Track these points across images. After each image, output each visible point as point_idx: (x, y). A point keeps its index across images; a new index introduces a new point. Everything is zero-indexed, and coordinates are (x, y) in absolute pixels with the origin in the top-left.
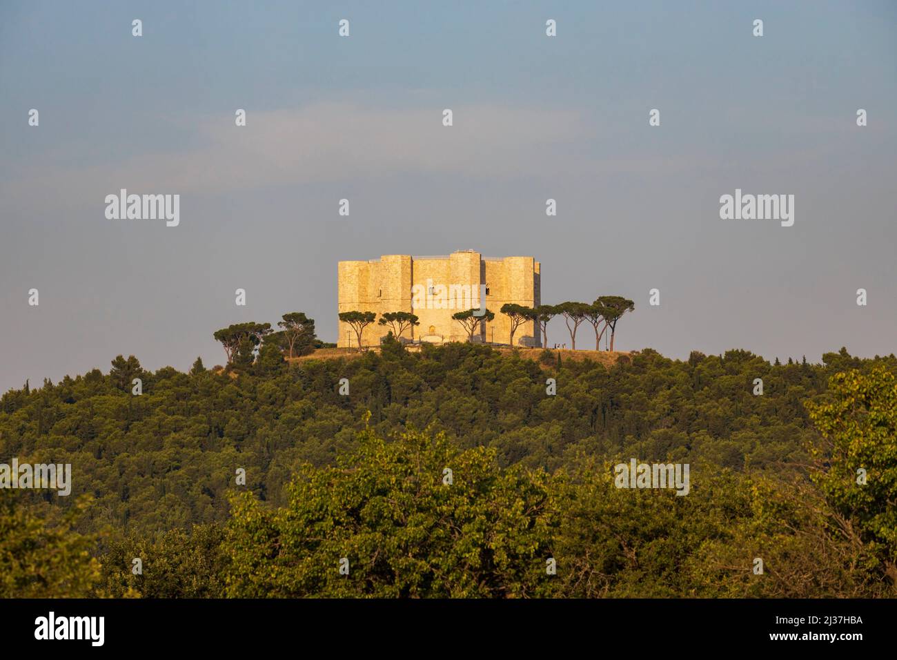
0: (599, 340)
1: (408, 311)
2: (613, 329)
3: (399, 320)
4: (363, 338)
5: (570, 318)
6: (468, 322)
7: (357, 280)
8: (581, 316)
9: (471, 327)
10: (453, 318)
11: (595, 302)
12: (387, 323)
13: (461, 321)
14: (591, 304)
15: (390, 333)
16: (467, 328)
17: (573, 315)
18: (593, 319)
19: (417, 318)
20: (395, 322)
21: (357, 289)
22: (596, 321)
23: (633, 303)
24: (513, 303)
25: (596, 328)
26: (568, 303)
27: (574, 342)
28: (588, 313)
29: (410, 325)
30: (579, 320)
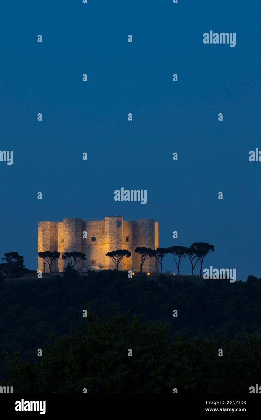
0: (193, 269)
1: (80, 251)
2: (202, 262)
3: (74, 257)
4: (52, 268)
5: (176, 256)
6: (115, 257)
7: (49, 233)
8: (182, 254)
9: (117, 261)
10: (106, 255)
11: (191, 246)
12: (67, 258)
13: (111, 257)
14: (189, 247)
15: (69, 264)
16: (115, 261)
17: (178, 253)
18: (190, 256)
19: (85, 255)
20: (72, 258)
21: (49, 238)
22: (192, 258)
23: (214, 247)
24: (142, 246)
25: (191, 261)
26: (175, 246)
27: (178, 270)
28: (187, 253)
29: (81, 260)
30: (182, 256)
